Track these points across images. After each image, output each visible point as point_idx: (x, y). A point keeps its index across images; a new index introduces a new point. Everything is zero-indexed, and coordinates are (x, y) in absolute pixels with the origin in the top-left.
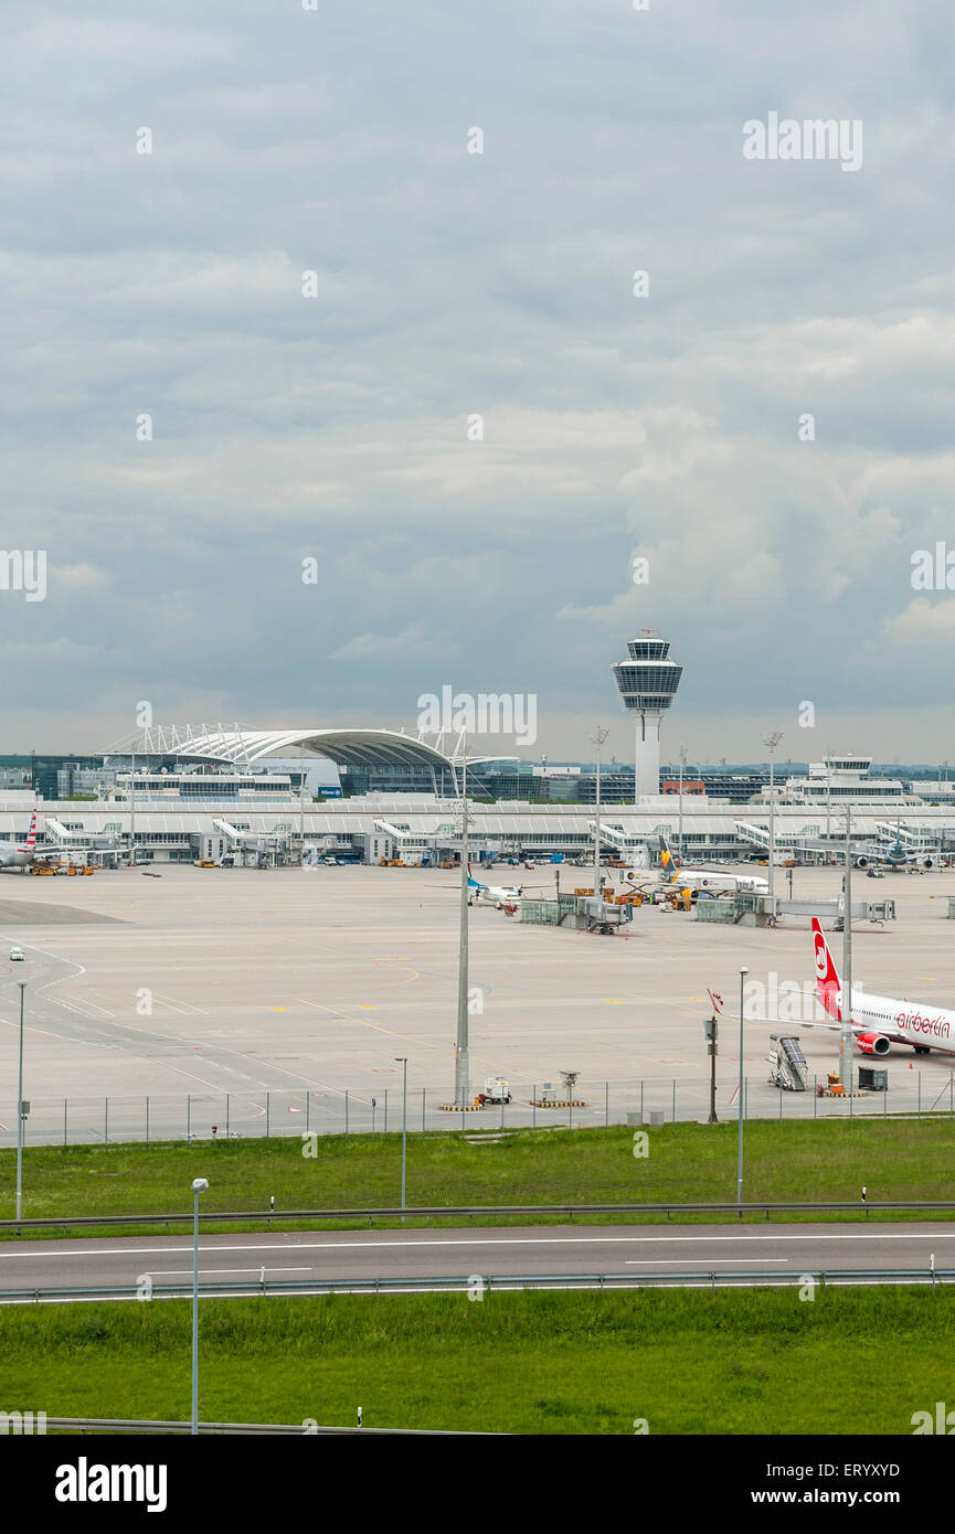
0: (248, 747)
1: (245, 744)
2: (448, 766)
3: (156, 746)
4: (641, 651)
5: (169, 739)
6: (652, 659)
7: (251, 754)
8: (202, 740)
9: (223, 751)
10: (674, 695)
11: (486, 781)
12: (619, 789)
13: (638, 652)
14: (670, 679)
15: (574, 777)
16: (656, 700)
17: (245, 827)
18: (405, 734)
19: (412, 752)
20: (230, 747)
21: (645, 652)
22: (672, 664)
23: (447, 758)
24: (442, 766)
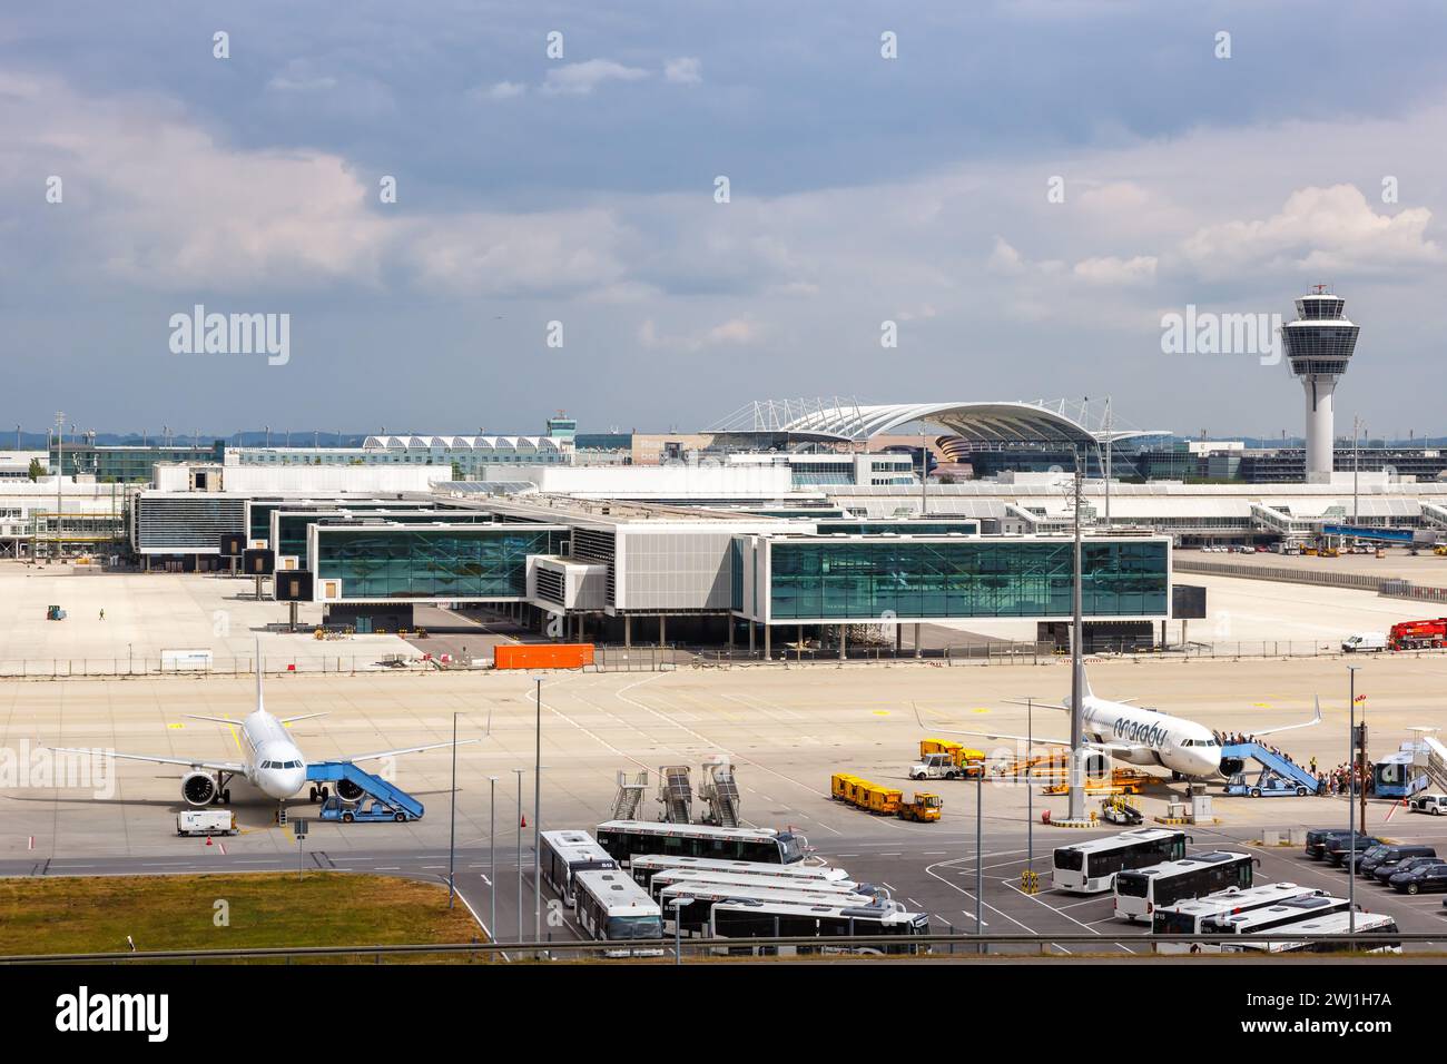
0: (867, 423)
1: (864, 419)
2: (1091, 442)
3: (767, 423)
4: (1311, 309)
5: (780, 414)
6: (1324, 318)
7: (871, 430)
8: (814, 417)
9: (839, 428)
10: (1349, 359)
11: (1134, 459)
12: (1289, 466)
13: (1308, 310)
14: (1346, 338)
15: (1236, 453)
16: (1328, 365)
17: (863, 512)
18: (1044, 406)
19: (1051, 427)
20: (848, 424)
21: (1316, 310)
22: (1348, 324)
23: (1091, 433)
24: (1086, 442)
